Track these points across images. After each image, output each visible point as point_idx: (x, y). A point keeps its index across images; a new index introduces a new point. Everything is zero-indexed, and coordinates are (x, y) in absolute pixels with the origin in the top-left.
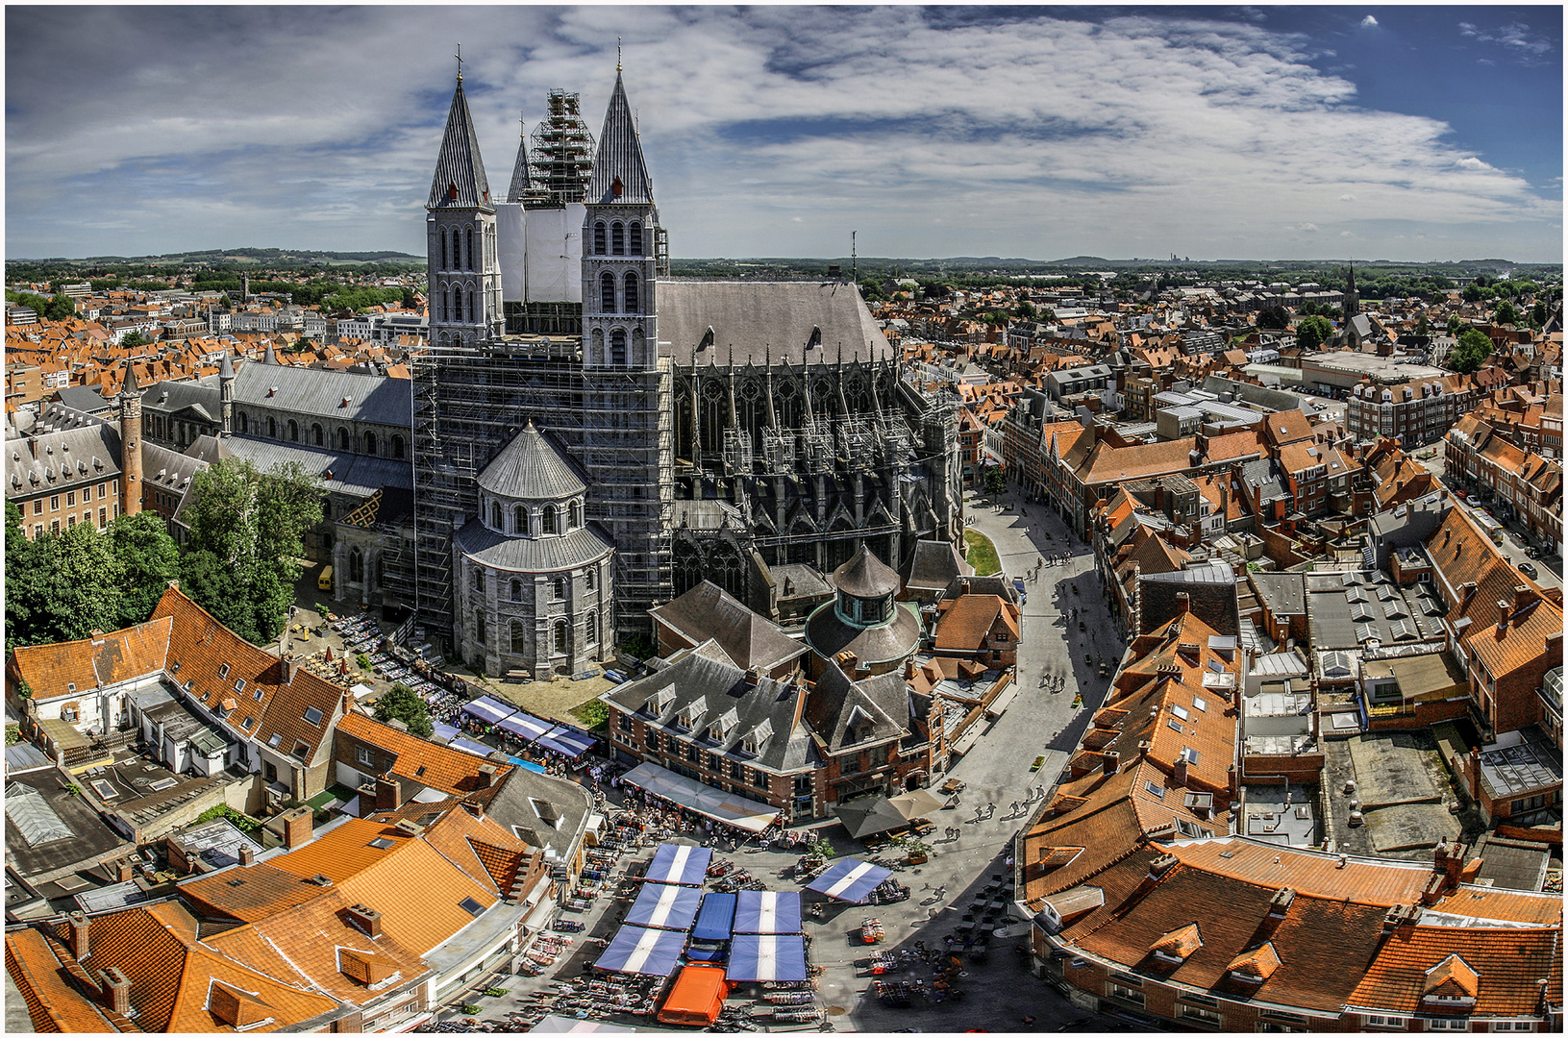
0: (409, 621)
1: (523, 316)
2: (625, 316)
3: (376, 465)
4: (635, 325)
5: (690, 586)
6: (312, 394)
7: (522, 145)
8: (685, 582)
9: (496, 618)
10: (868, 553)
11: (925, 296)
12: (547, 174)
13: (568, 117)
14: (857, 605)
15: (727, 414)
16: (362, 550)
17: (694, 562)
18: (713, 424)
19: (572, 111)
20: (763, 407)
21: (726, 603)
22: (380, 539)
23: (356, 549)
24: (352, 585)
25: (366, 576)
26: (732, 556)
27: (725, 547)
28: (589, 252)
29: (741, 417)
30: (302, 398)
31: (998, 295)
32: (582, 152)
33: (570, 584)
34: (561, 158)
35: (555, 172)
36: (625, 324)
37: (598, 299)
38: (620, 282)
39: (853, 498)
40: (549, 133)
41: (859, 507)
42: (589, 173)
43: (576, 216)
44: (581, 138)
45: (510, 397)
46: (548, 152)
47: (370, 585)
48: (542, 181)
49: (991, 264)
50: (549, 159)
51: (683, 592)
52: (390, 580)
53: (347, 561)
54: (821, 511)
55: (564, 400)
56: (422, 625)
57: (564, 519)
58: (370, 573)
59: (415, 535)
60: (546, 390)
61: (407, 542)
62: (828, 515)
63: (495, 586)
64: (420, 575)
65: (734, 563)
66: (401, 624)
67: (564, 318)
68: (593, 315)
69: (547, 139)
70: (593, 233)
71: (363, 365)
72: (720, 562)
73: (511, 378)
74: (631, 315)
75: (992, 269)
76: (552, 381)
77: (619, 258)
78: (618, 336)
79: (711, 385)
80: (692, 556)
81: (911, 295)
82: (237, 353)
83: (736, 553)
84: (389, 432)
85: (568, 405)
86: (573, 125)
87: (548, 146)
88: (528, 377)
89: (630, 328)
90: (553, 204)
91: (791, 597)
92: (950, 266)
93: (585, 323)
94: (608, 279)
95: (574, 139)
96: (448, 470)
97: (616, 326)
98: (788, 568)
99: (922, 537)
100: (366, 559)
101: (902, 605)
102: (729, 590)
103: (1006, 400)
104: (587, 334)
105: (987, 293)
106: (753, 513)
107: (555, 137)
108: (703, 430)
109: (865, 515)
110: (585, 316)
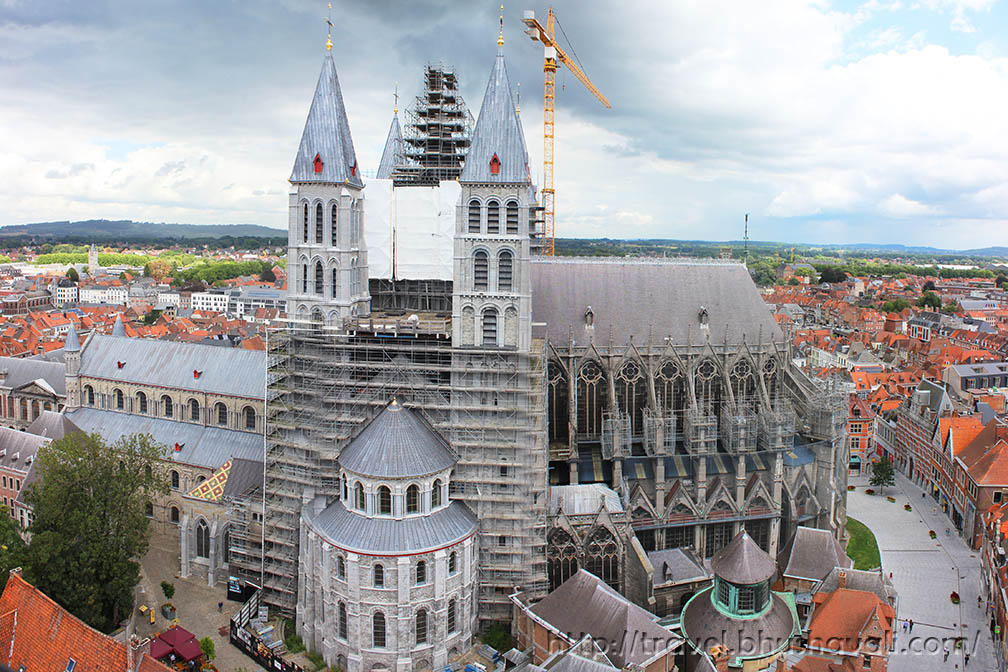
0: (253, 599)
1: (389, 294)
2: (498, 294)
3: (226, 435)
4: (508, 303)
5: (566, 577)
6: (162, 366)
7: (396, 119)
8: (559, 573)
9: (358, 609)
10: (746, 537)
11: (821, 282)
12: (421, 151)
13: (446, 92)
14: (733, 592)
15: (606, 396)
16: (208, 522)
17: (570, 550)
18: (591, 405)
19: (450, 86)
20: (644, 388)
21: (602, 594)
22: (227, 512)
23: (203, 522)
24: (199, 560)
25: (212, 552)
26: (609, 541)
27: (603, 533)
28: (462, 230)
29: (620, 399)
30: (152, 370)
31: (900, 284)
32: (459, 129)
33: (433, 566)
34: (437, 134)
35: (430, 149)
36: (497, 302)
37: (471, 277)
38: (493, 259)
39: (735, 481)
40: (424, 109)
41: (741, 491)
42: (465, 151)
43: (449, 193)
44: (460, 115)
45: (373, 374)
46: (422, 128)
47: (216, 561)
48: (416, 158)
49: (894, 251)
50: (423, 136)
51: (559, 583)
52: (236, 555)
53: (194, 535)
54: (702, 493)
55: (432, 377)
56: (267, 604)
57: (428, 498)
58: (217, 548)
59: (260, 509)
60: (413, 366)
61: (255, 516)
62: (708, 496)
63: (356, 572)
64: (266, 550)
65: (611, 548)
66: (245, 604)
67: (435, 296)
68: (464, 294)
69: (423, 114)
70: (467, 212)
71: (216, 337)
72: (596, 549)
73: (377, 355)
74: (504, 294)
75: (895, 256)
76: (420, 357)
77: (493, 236)
78: (490, 314)
79: (590, 366)
80: (567, 544)
81: (807, 280)
82: (84, 326)
83: (614, 539)
84: (241, 404)
85: (435, 382)
86: (451, 100)
87: (423, 122)
88: (393, 355)
89: (502, 306)
90: (428, 180)
91: (669, 583)
92: (850, 252)
93: (456, 301)
94: (481, 256)
95: (451, 115)
96: (302, 443)
97: (489, 304)
98: (665, 552)
99: (802, 524)
100: (212, 534)
101: (778, 593)
102: (606, 578)
103: (901, 390)
104: (457, 311)
105: (888, 281)
106: (631, 496)
107: (432, 113)
108: (581, 414)
109: (745, 498)
110: (456, 292)
